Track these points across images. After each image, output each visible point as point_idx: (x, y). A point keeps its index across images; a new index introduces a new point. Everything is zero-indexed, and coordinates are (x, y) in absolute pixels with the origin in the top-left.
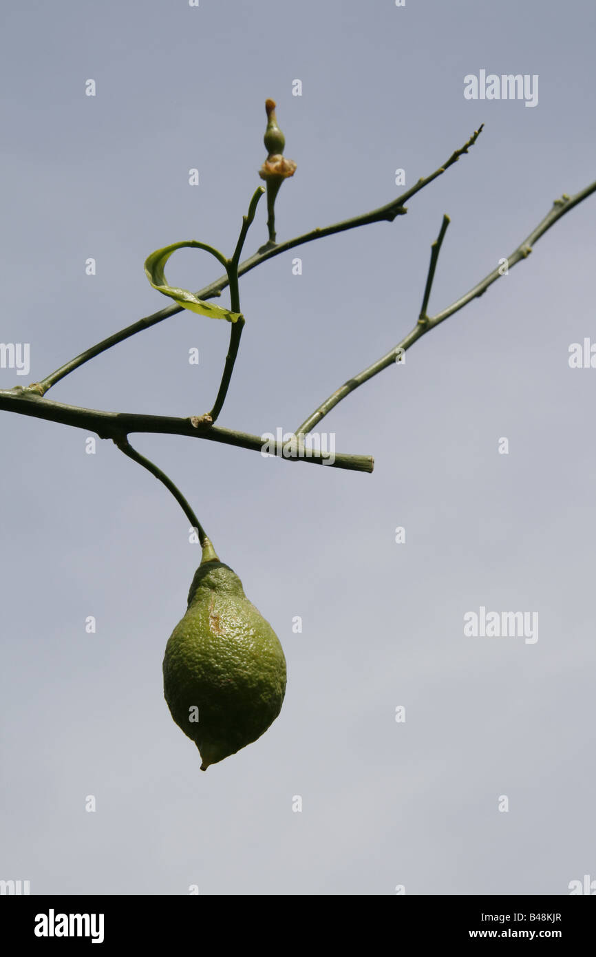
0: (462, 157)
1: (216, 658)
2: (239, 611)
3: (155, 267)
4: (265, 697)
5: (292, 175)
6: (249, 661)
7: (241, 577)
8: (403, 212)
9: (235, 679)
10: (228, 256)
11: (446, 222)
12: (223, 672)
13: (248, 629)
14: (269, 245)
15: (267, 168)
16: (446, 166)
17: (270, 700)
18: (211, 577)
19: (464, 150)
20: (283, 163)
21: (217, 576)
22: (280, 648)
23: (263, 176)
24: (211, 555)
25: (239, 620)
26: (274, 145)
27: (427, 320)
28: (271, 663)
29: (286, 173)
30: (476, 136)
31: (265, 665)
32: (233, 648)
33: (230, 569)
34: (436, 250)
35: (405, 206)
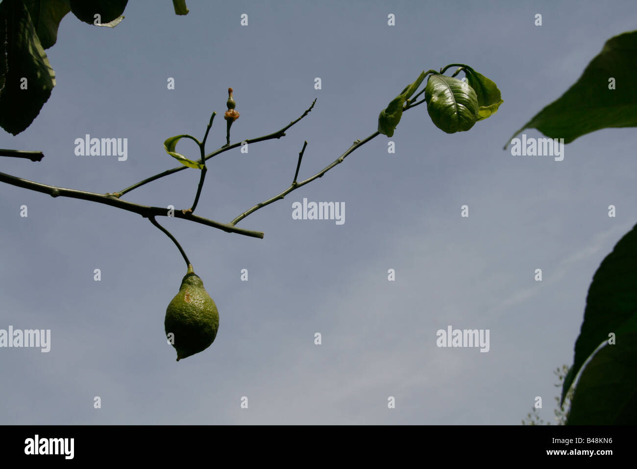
0: (309, 113)
1: (186, 312)
2: (199, 293)
3: (170, 145)
4: (206, 330)
5: (237, 118)
6: (200, 314)
7: (202, 280)
8: (284, 135)
9: (193, 321)
10: (201, 141)
11: (306, 144)
12: (188, 318)
13: (201, 301)
14: (226, 145)
15: (227, 114)
16: (302, 117)
17: (209, 332)
18: (189, 279)
19: (310, 110)
20: (233, 112)
21: (192, 279)
22: (217, 310)
23: (226, 118)
24: (191, 270)
25: (198, 296)
26: (231, 105)
27: (297, 184)
28: (210, 315)
29: (235, 117)
30: (314, 103)
31: (208, 316)
32: (193, 308)
33: (198, 277)
34: (301, 155)
35: (285, 132)
